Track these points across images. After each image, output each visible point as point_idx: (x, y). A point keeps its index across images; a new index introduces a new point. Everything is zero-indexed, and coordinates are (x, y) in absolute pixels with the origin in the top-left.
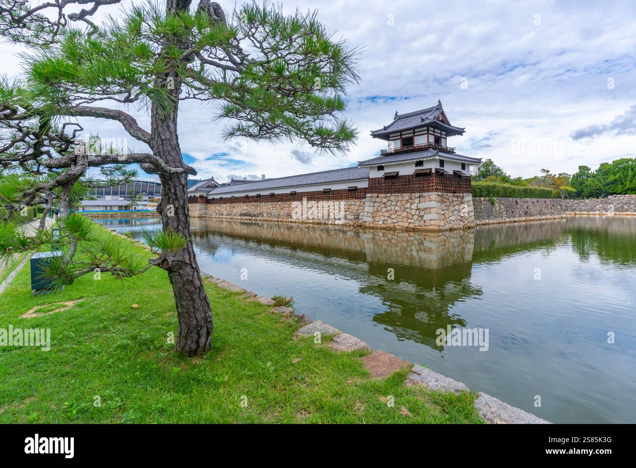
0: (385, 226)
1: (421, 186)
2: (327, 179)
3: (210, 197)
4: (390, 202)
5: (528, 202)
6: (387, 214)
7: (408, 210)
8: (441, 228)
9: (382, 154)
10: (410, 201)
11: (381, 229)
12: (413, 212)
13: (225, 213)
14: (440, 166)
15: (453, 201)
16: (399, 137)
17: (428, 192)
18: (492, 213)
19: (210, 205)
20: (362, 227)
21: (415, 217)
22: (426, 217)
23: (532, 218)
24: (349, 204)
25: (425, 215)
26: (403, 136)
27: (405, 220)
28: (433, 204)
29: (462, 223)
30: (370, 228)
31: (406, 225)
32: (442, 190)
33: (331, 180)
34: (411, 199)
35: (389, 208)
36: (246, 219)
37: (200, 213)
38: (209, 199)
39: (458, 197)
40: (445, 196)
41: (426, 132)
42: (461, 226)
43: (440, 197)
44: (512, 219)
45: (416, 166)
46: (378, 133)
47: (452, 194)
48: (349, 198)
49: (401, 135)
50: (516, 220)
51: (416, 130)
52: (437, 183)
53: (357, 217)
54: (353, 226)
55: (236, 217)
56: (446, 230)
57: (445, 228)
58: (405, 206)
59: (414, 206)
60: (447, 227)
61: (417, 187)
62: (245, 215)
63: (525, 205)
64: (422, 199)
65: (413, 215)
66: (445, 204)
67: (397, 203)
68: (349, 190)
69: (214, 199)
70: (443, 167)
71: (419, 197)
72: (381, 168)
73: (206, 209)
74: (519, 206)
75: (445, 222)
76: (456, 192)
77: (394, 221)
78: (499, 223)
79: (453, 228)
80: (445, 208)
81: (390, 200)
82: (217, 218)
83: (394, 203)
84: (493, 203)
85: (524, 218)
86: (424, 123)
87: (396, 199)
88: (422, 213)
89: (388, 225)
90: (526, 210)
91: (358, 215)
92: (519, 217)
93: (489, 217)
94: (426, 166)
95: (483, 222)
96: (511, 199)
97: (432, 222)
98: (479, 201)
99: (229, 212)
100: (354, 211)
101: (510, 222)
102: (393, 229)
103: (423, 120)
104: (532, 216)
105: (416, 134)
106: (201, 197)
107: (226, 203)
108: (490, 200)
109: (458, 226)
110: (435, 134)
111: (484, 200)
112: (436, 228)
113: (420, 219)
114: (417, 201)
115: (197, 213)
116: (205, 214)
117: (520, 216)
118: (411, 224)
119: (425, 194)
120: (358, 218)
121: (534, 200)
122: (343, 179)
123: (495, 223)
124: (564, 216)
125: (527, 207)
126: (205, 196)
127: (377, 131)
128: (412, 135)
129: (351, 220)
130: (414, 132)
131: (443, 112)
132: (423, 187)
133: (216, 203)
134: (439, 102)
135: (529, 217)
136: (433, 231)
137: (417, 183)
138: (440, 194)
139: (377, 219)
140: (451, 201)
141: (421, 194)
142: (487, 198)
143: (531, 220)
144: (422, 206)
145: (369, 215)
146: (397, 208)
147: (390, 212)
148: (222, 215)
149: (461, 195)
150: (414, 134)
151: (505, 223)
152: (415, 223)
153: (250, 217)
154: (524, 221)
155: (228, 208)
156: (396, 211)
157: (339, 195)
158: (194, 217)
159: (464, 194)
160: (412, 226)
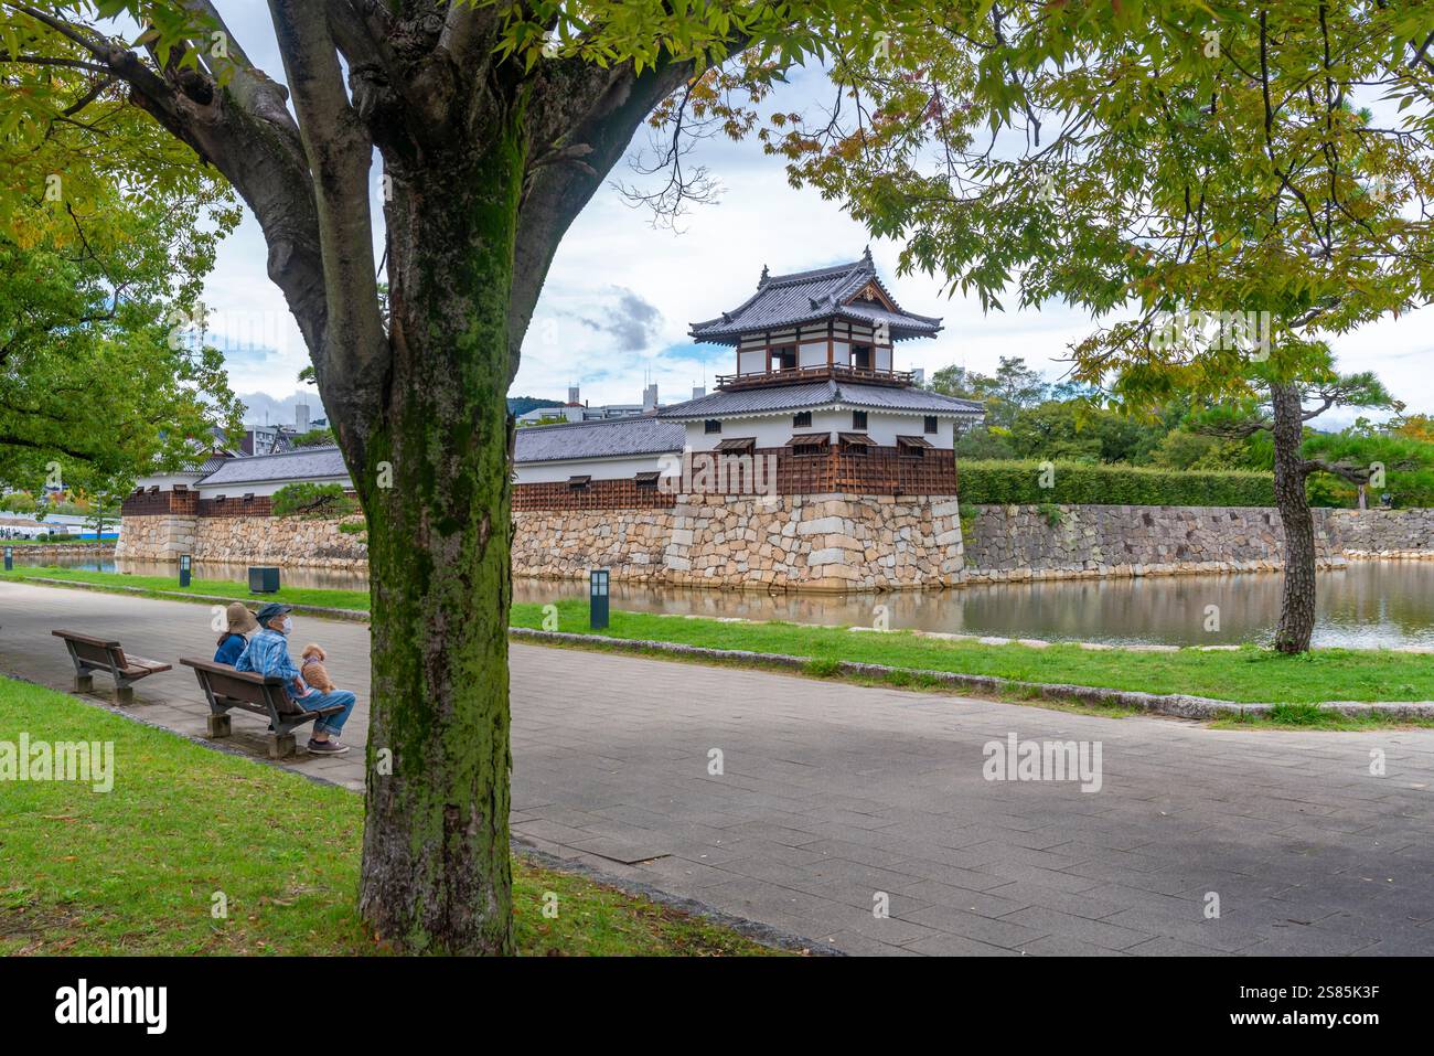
0: (718, 581)
1: (805, 477)
2: (583, 447)
3: (210, 494)
4: (732, 518)
5: (1194, 518)
6: (725, 550)
7: (775, 540)
8: (850, 584)
9: (719, 388)
10: (782, 515)
11: (711, 588)
12: (786, 543)
13: (263, 546)
14: (854, 428)
15: (894, 517)
16: (764, 343)
17: (820, 492)
18: (1048, 549)
19: (208, 521)
20: (668, 585)
21: (791, 558)
22: (816, 557)
23: (1206, 566)
24: (638, 521)
25: (813, 553)
26: (773, 342)
27: (767, 564)
28: (831, 524)
29: (919, 573)
30: (684, 587)
31: (768, 577)
32: (859, 487)
33: (591, 452)
34: (782, 510)
35: (730, 534)
36: (336, 568)
37: (176, 546)
38: (208, 501)
39: (910, 505)
40: (870, 503)
41: (825, 335)
42: (917, 582)
43: (851, 506)
44: (1121, 569)
45: (795, 426)
46: (707, 330)
47: (892, 499)
48: (638, 503)
49: (768, 338)
50: (1139, 572)
51: (803, 329)
52: (845, 471)
53: (658, 561)
54: (647, 582)
55: (301, 561)
56: (866, 591)
57: (861, 585)
58: (769, 529)
59: (789, 530)
60: (870, 582)
61: (797, 480)
62: (331, 553)
63: (1182, 529)
64: (807, 511)
65: (785, 553)
66: (868, 524)
67: (752, 521)
68: (639, 483)
69: (222, 500)
70: (865, 427)
71: (802, 507)
72: (713, 427)
73: (195, 533)
74: (1155, 531)
75: (865, 571)
76: (901, 494)
77: (741, 567)
78: (1073, 579)
79: (889, 586)
80: (869, 535)
81: (734, 514)
82: (236, 563)
83: (743, 521)
84: (1053, 522)
85: (1171, 568)
86: (816, 312)
87: (749, 510)
88: (806, 547)
89: (726, 578)
90: (1183, 542)
91: (661, 553)
92: (1151, 561)
93: (1034, 560)
94: (818, 427)
95: (1012, 574)
96: (1126, 509)
97: (827, 571)
98: (1002, 516)
99: (279, 545)
100: (649, 543)
101: (1115, 577)
102: (739, 589)
103: (814, 306)
104: (1202, 560)
105: (803, 338)
106: (180, 492)
107: (266, 514)
108: (1041, 514)
109: (906, 581)
110: (854, 337)
111: (1021, 513)
112: (834, 584)
113: (800, 561)
114: (796, 515)
115: (167, 546)
116: (193, 550)
117: (1156, 558)
118: (779, 576)
119: (813, 498)
120: (660, 562)
121: (1222, 512)
122: (622, 450)
123: (1055, 580)
124: (1338, 561)
125: (1189, 535)
126: (190, 488)
127: (706, 325)
128: (794, 339)
129: (642, 566)
130: (798, 334)
131: (876, 279)
132: (810, 481)
133: (230, 514)
134: (867, 252)
135: (1192, 564)
136: (827, 593)
137: (796, 468)
138: (851, 497)
139: (702, 562)
140: (886, 516)
141: (805, 498)
142: (1032, 508)
143: (1197, 574)
144: (807, 528)
145: (683, 551)
146: (750, 535)
147: (733, 545)
148: (252, 553)
149: (922, 500)
150: (798, 338)
151: (1096, 578)
152: (790, 573)
153: (350, 561)
154: (1172, 575)
155: (274, 531)
156: (747, 542)
157: (612, 495)
158: (156, 561)
159: (931, 499)
160: (781, 580)
